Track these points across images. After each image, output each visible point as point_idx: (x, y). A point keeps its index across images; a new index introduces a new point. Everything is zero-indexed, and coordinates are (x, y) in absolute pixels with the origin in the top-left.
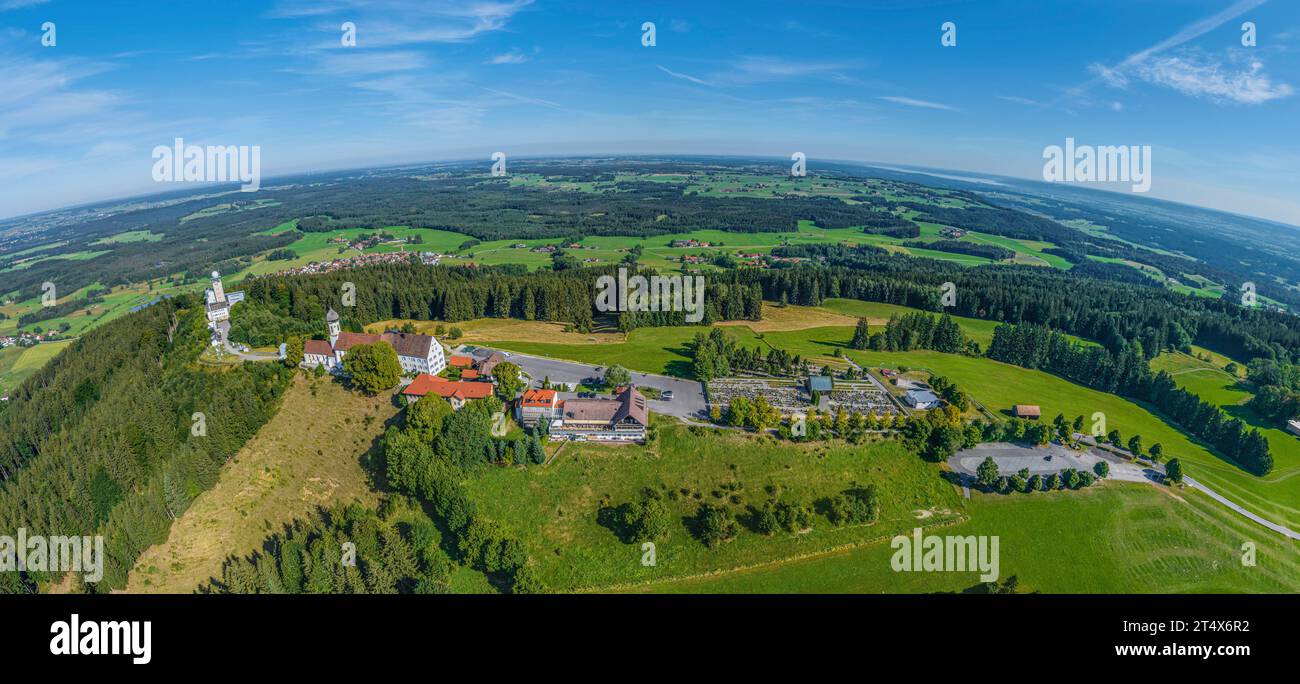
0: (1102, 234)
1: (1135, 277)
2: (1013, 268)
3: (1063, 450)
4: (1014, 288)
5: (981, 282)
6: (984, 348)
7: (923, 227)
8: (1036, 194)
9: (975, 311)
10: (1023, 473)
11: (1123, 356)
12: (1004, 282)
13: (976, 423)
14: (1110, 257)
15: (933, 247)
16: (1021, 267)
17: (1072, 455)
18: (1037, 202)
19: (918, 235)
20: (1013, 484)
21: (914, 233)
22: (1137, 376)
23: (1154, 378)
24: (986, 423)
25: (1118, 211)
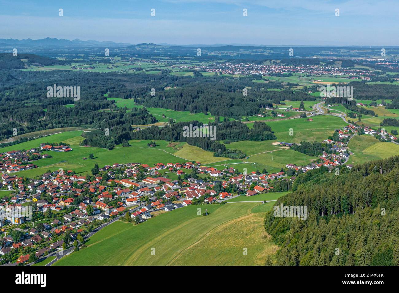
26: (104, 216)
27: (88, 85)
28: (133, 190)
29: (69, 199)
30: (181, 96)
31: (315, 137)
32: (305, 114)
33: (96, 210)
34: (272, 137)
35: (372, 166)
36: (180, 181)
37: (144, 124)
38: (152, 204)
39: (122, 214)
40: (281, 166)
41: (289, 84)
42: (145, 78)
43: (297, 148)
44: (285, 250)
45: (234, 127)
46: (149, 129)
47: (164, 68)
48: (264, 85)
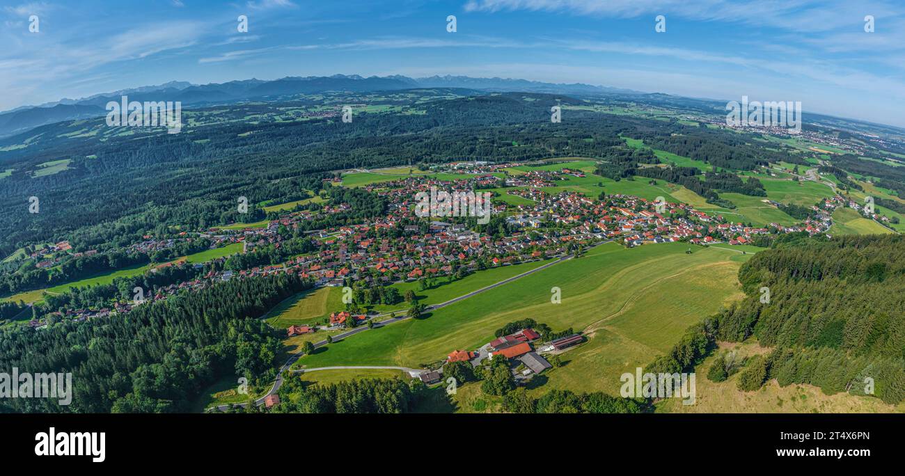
26: (602, 235)
27: (606, 124)
28: (630, 218)
29: (577, 216)
30: (685, 143)
31: (803, 201)
32: (797, 178)
33: (596, 229)
34: (763, 195)
35: (849, 240)
36: (672, 219)
37: (649, 163)
38: (644, 234)
39: (617, 237)
40: (766, 223)
41: (786, 146)
42: (655, 124)
43: (784, 209)
44: (751, 300)
45: (729, 178)
46: (652, 168)
47: (673, 117)
48: (763, 144)
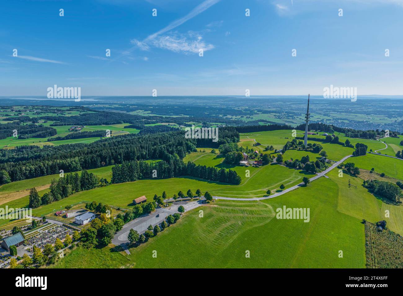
0: (148, 114)
1: (167, 129)
2: (112, 138)
3: (163, 209)
4: (115, 147)
5: (98, 149)
6: (109, 180)
7: (58, 129)
8: (115, 102)
9: (99, 164)
10: (150, 228)
11: (172, 161)
12: (110, 146)
13: (119, 216)
14: (154, 123)
15: (67, 138)
16: (116, 137)
17: (167, 209)
18: (117, 106)
19: (56, 133)
20: (147, 235)
21: (53, 133)
22: (180, 167)
23: (187, 165)
24: (123, 214)
25: (154, 104)
